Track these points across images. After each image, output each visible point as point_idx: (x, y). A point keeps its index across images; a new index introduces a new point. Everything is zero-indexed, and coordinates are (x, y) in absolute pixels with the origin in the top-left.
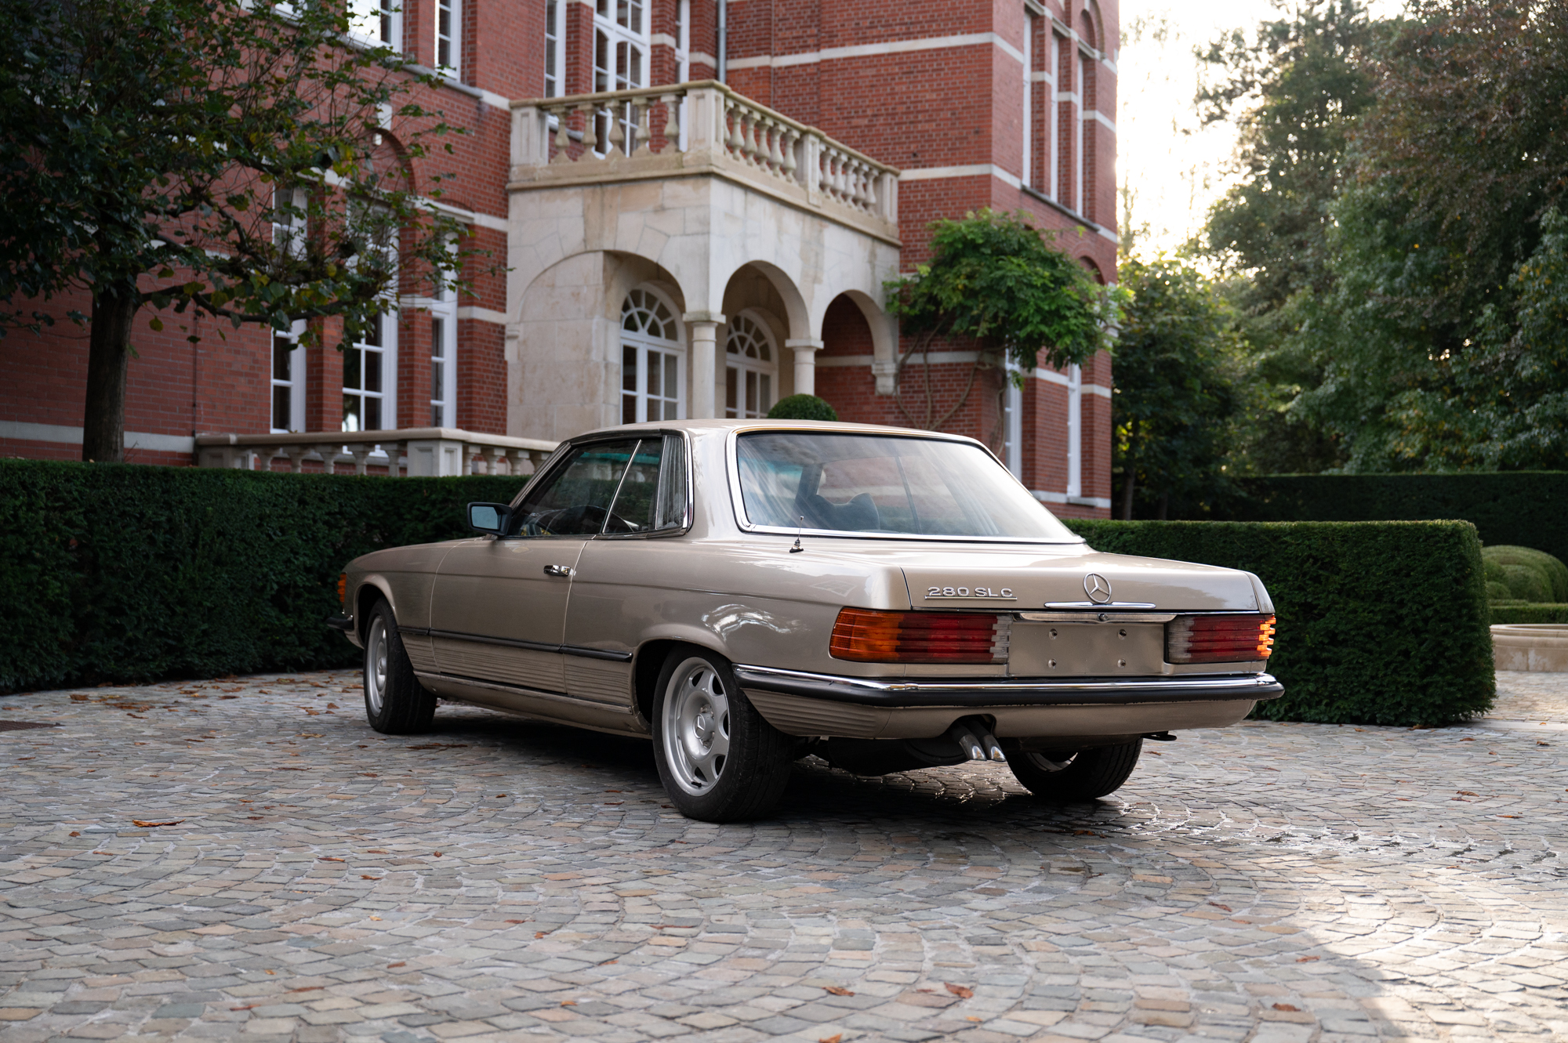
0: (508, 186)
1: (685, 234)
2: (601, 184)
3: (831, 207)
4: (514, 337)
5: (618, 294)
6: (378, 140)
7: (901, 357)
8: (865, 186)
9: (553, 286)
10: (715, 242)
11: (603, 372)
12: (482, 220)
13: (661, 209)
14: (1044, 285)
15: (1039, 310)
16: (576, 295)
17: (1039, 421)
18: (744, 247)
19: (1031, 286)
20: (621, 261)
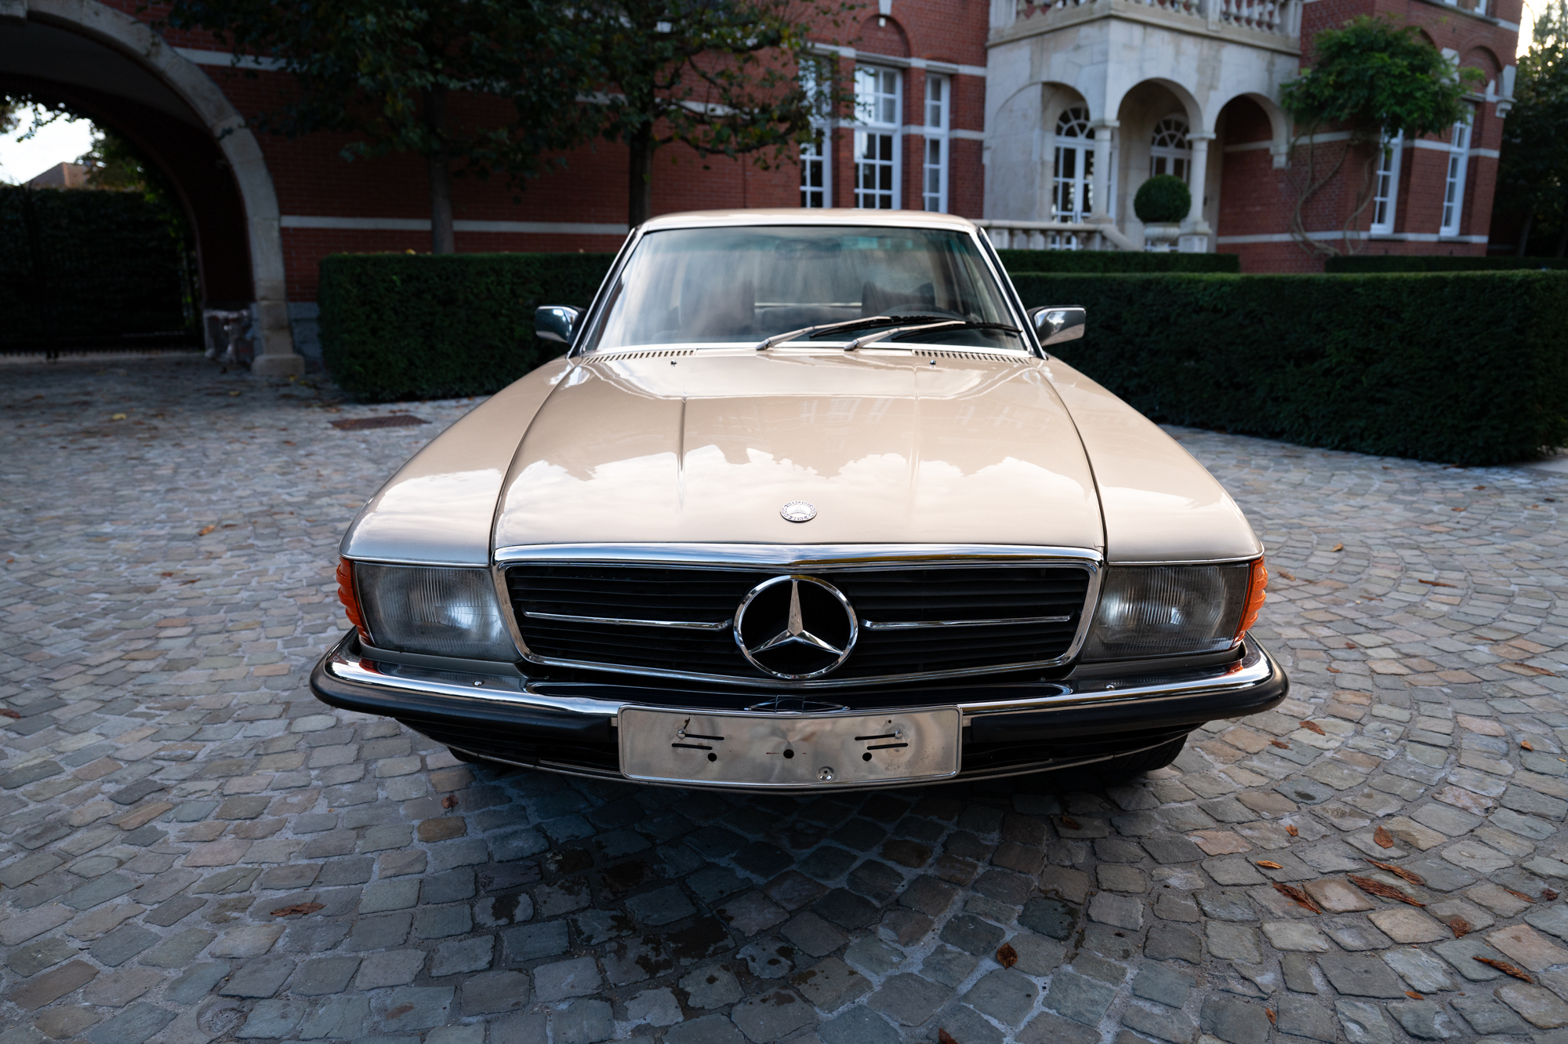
0: (988, 44)
1: (1092, 64)
2: (1041, 34)
3: (1233, 30)
4: (989, 148)
5: (1055, 112)
6: (882, 22)
7: (1292, 139)
8: (1271, 14)
9: (1011, 111)
10: (1112, 68)
11: (1039, 167)
12: (965, 70)
13: (1078, 48)
14: (1402, 73)
15: (1394, 94)
16: (1025, 116)
17: (1414, 180)
18: (1141, 69)
19: (1388, 74)
20: (1055, 89)
